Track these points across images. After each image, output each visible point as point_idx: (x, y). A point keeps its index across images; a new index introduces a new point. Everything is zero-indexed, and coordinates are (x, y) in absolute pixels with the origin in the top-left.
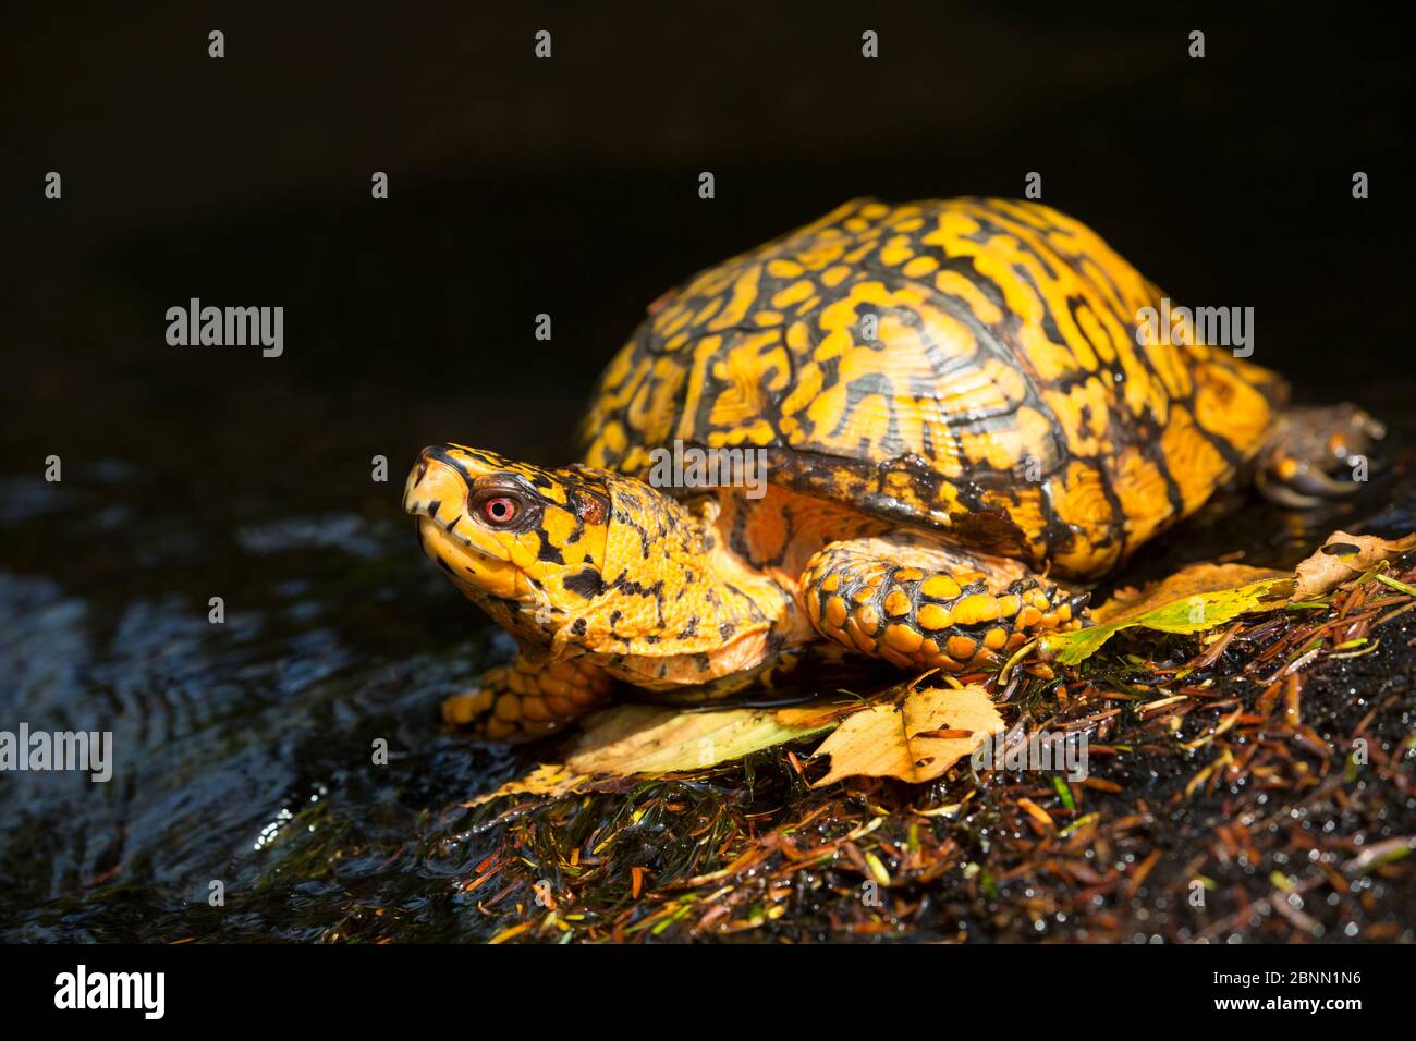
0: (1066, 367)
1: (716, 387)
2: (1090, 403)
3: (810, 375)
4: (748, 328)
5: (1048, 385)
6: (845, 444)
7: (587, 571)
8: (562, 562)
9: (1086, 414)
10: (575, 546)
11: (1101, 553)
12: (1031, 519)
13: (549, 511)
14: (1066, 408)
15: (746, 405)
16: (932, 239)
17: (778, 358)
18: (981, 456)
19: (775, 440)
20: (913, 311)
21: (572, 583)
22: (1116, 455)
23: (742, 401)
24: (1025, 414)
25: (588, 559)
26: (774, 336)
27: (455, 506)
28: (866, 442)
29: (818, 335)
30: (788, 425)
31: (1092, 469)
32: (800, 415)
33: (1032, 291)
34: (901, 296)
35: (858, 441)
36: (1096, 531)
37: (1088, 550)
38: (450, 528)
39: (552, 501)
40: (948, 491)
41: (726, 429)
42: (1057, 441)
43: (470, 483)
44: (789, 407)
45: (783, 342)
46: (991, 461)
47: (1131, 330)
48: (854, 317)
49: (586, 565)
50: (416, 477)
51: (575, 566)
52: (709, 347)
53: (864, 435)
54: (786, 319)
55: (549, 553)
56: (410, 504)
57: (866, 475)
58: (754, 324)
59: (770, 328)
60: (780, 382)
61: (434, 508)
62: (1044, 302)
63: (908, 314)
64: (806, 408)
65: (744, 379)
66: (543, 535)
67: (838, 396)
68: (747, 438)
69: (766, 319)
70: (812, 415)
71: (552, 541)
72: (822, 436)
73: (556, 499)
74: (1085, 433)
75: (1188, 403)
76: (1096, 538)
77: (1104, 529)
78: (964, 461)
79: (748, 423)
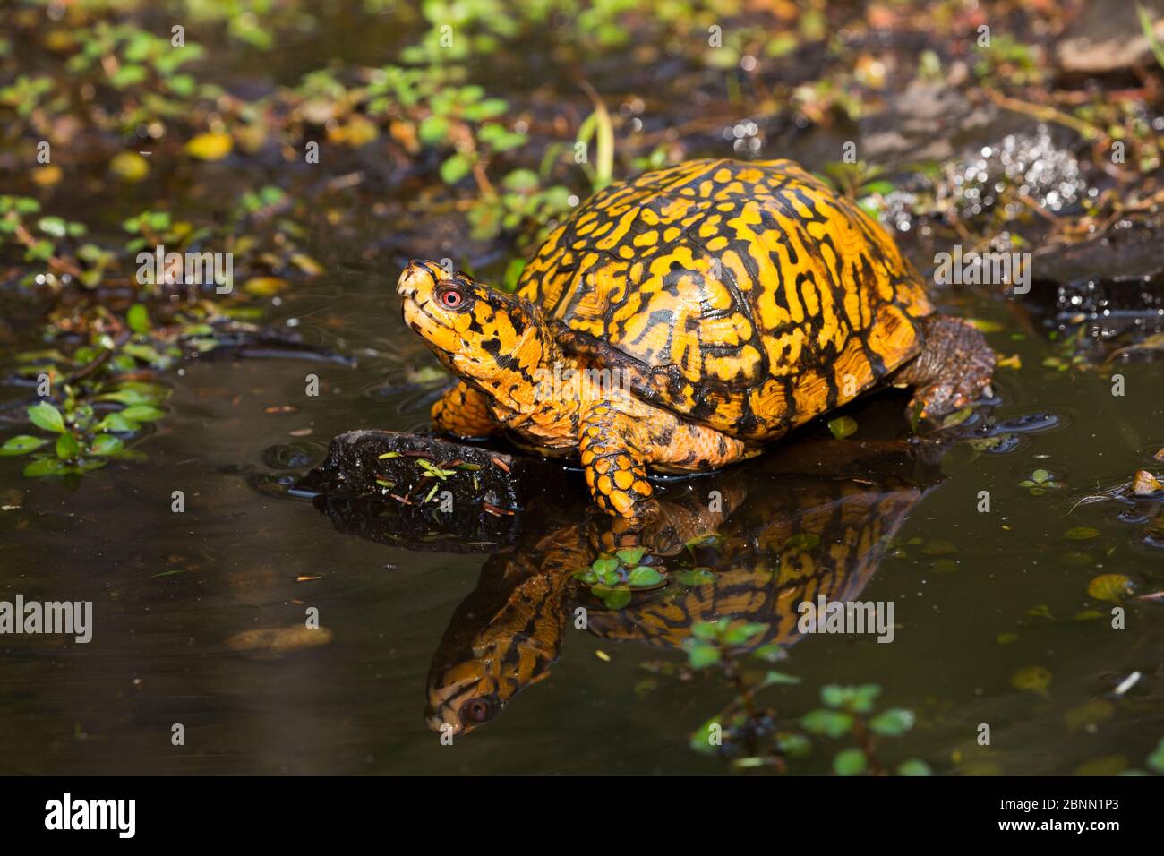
0: (782, 321)
1: (586, 289)
2: (791, 344)
3: (635, 298)
4: (614, 255)
5: (768, 332)
6: (637, 351)
7: (494, 339)
8: (481, 333)
9: (787, 350)
10: (490, 325)
11: (773, 432)
12: (734, 412)
13: (477, 303)
14: (774, 347)
15: (597, 306)
16: (732, 223)
17: (621, 283)
18: (714, 371)
19: (603, 336)
20: (701, 276)
21: (485, 345)
22: (798, 376)
23: (596, 303)
24: (748, 349)
25: (496, 333)
26: (623, 266)
27: (426, 295)
28: (650, 351)
29: (646, 276)
30: (613, 328)
31: (780, 384)
32: (621, 324)
33: (776, 270)
34: (699, 264)
35: (646, 351)
36: (772, 421)
37: (765, 431)
38: (422, 307)
39: (480, 298)
40: (689, 390)
41: (581, 319)
42: (763, 365)
43: (436, 282)
44: (618, 316)
45: (627, 273)
46: (719, 375)
47: (839, 293)
48: (669, 271)
49: (494, 336)
50: (406, 275)
51: (488, 335)
52: (591, 259)
53: (650, 347)
54: (635, 257)
55: (475, 327)
56: (400, 291)
57: (643, 373)
58: (618, 254)
59: (625, 260)
60: (618, 298)
61: (414, 294)
62: (781, 278)
63: (697, 278)
64: (625, 321)
65: (601, 290)
66: (474, 316)
67: (644, 318)
68: (589, 329)
69: (626, 252)
70: (626, 327)
71: (478, 320)
72: (627, 343)
73: (483, 297)
74: (781, 364)
75: (864, 334)
76: (772, 425)
77: (778, 421)
78: (703, 372)
79: (593, 319)
